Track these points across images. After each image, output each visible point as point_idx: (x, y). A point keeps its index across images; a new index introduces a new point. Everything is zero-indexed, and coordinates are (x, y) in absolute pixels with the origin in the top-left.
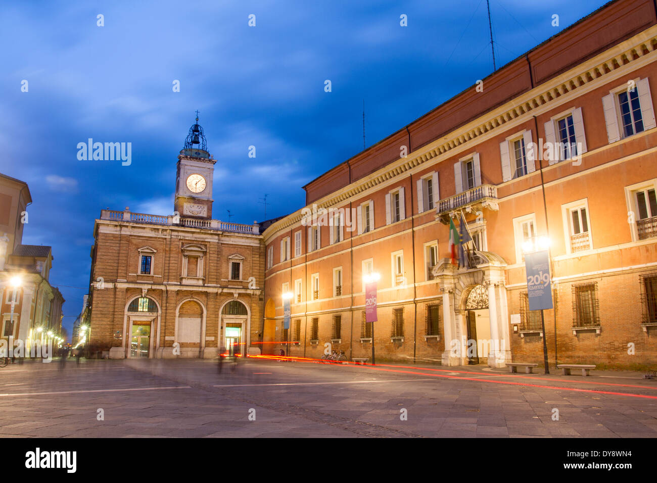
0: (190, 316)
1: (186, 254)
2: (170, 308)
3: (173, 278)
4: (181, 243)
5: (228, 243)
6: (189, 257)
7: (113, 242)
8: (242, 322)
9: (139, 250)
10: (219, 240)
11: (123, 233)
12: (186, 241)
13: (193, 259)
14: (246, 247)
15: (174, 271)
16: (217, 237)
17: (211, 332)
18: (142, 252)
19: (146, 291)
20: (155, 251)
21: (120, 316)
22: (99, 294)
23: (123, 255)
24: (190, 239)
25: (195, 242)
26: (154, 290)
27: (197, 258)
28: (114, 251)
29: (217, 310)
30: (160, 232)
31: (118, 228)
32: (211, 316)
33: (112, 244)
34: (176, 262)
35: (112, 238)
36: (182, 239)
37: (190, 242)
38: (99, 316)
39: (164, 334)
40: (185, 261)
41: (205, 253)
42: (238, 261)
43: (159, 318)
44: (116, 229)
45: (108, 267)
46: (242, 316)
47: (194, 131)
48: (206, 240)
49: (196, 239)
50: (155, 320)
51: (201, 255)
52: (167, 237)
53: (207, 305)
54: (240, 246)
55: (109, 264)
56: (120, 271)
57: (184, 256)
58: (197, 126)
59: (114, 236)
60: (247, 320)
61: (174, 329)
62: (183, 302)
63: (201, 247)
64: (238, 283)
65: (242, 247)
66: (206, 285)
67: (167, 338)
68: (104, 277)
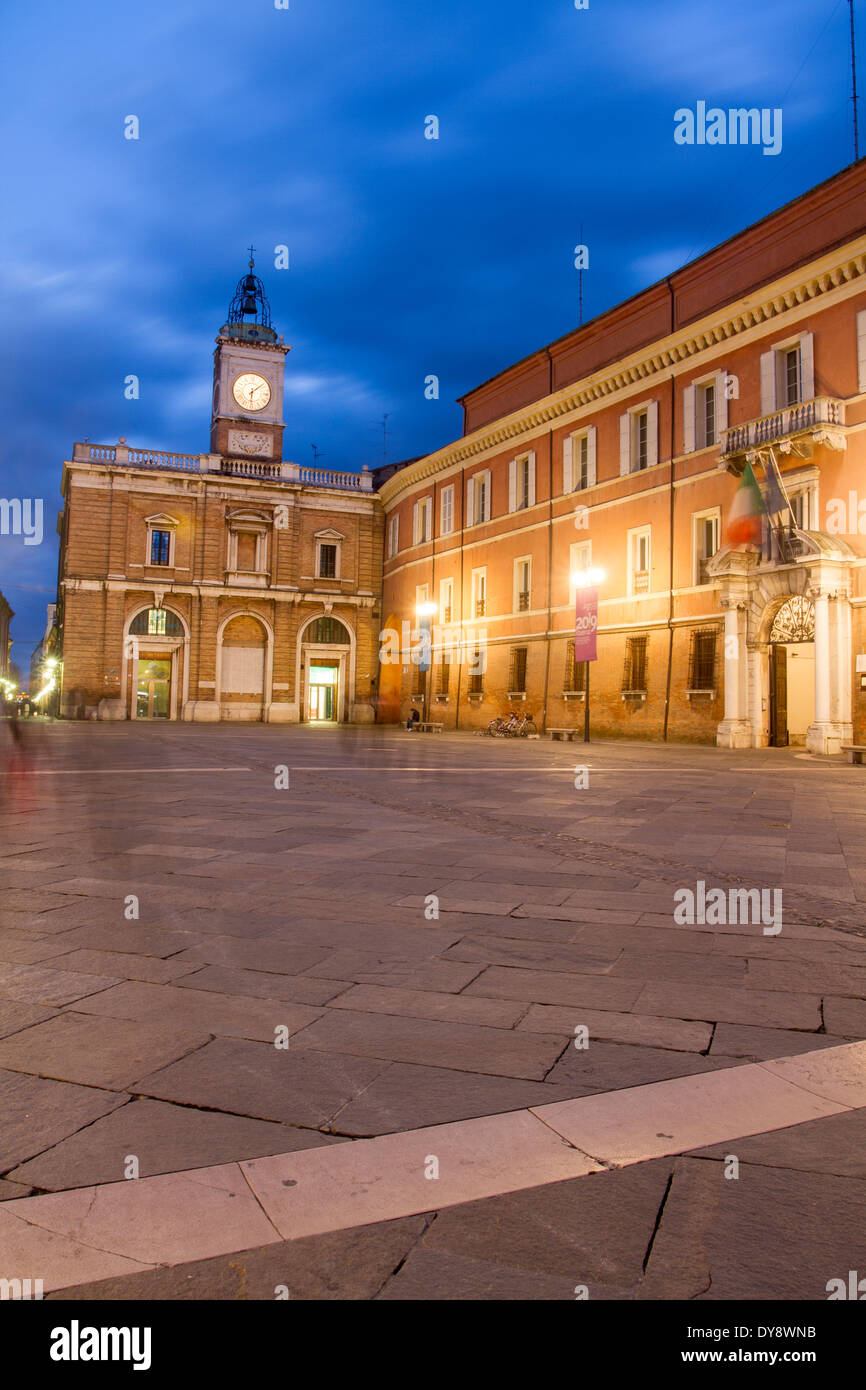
0: (243, 643)
1: (234, 527)
2: (207, 629)
3: (211, 572)
4: (224, 509)
5: (313, 507)
6: (240, 534)
7: (96, 504)
8: (340, 657)
9: (147, 520)
10: (296, 502)
11: (116, 487)
12: (234, 505)
13: (247, 538)
14: (347, 516)
15: (213, 561)
16: (292, 496)
17: (283, 674)
18: (152, 524)
19: (163, 596)
20: (178, 523)
21: (115, 643)
22: (74, 601)
23: (118, 529)
24: (241, 499)
25: (251, 506)
26: (176, 595)
27: (255, 536)
28: (101, 522)
29: (293, 634)
30: (185, 486)
31: (107, 478)
32: (283, 644)
33: (96, 509)
34: (216, 543)
35: (96, 496)
36: (227, 501)
37: (241, 506)
38: (77, 643)
39: (196, 676)
40: (232, 542)
41: (269, 526)
42: (332, 543)
43: (187, 647)
44: (100, 479)
45: (90, 552)
46: (340, 647)
47: (246, 288)
48: (271, 502)
49: (252, 500)
50: (179, 650)
51: (263, 530)
52: (199, 496)
53: (274, 625)
54: (337, 514)
55: (93, 546)
56: (112, 559)
57: (231, 531)
58: (251, 277)
59: (98, 492)
60: (349, 653)
61: (214, 668)
62: (231, 618)
63: (263, 514)
64: (333, 584)
65: (341, 515)
66: (272, 587)
67: (202, 684)
68: (84, 570)
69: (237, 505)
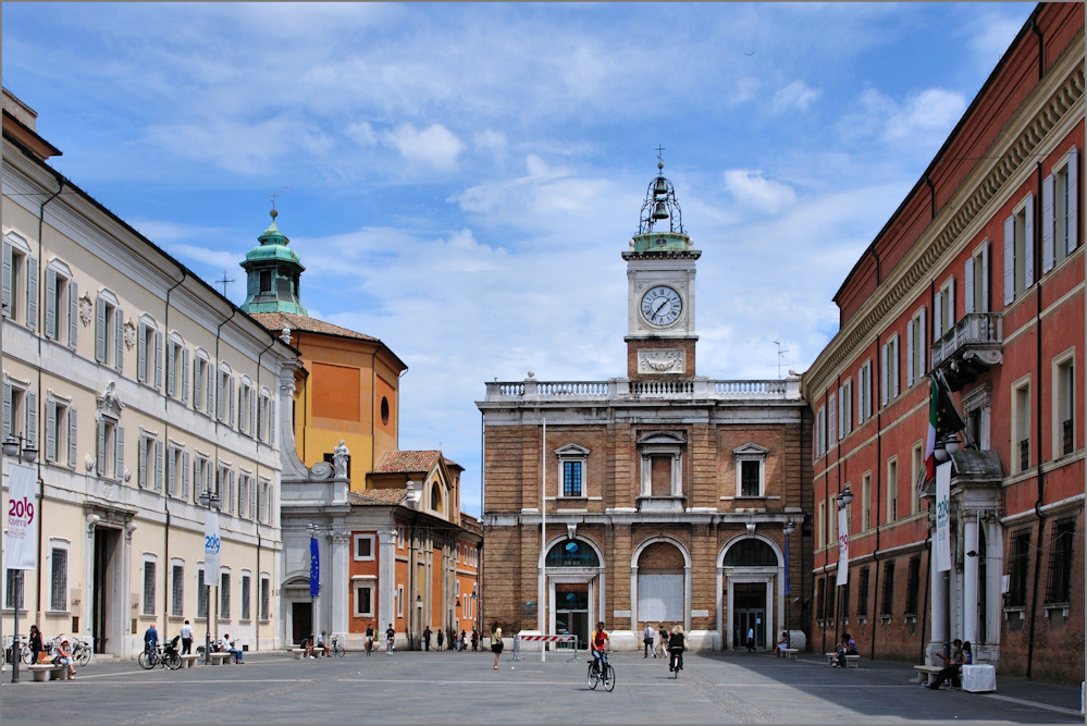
0: (661, 571)
1: (646, 451)
2: (620, 558)
3: (622, 500)
4: (634, 432)
5: (731, 422)
6: (654, 458)
7: (509, 440)
8: (766, 580)
9: (557, 452)
10: (711, 417)
11: (524, 422)
12: (644, 428)
13: (661, 461)
14: (771, 427)
15: (624, 488)
16: (706, 413)
17: (702, 600)
18: (562, 455)
19: (575, 527)
20: (587, 451)
21: (531, 576)
22: (493, 537)
23: (529, 463)
24: (651, 421)
25: (663, 427)
26: (589, 525)
27: (668, 457)
28: (513, 458)
29: (713, 558)
30: (594, 414)
31: (518, 415)
32: (701, 570)
33: (508, 446)
34: (627, 469)
35: (508, 434)
36: (637, 424)
37: (652, 428)
38: (497, 576)
39: (610, 607)
40: (646, 466)
41: (683, 447)
42: (754, 459)
43: (602, 578)
44: (512, 416)
45: (504, 488)
46: (766, 570)
47: (656, 192)
48: (685, 421)
49: (663, 421)
50: (595, 579)
51: (676, 451)
52: (607, 422)
53: (691, 550)
54: (758, 427)
55: (507, 482)
56: (525, 494)
57: (644, 456)
58: (661, 180)
59: (510, 429)
60: (775, 576)
61: (629, 597)
62: (645, 545)
63: (676, 434)
64: (756, 503)
65: (763, 427)
66: (688, 510)
67: (617, 614)
68: (500, 506)
69: (647, 428)
